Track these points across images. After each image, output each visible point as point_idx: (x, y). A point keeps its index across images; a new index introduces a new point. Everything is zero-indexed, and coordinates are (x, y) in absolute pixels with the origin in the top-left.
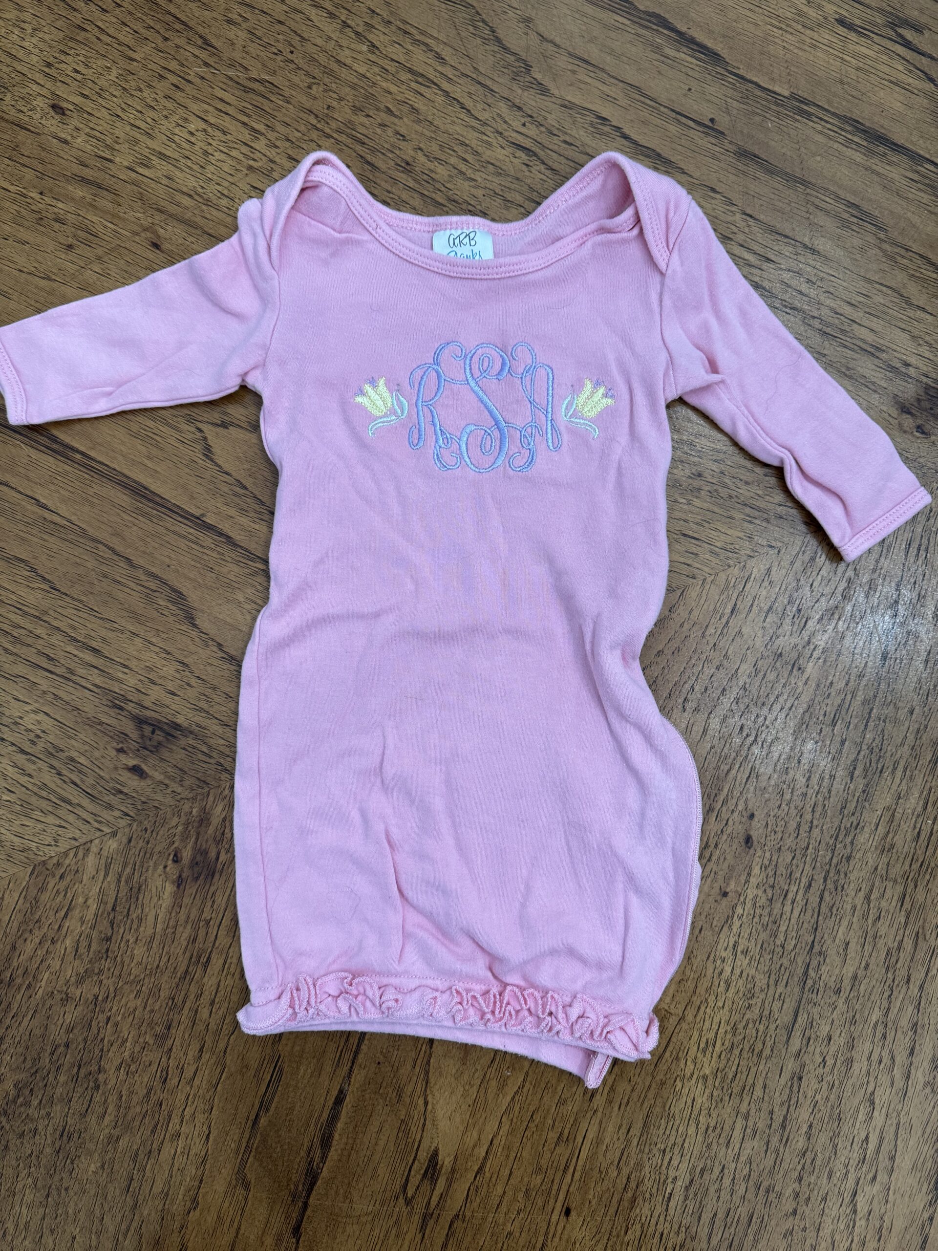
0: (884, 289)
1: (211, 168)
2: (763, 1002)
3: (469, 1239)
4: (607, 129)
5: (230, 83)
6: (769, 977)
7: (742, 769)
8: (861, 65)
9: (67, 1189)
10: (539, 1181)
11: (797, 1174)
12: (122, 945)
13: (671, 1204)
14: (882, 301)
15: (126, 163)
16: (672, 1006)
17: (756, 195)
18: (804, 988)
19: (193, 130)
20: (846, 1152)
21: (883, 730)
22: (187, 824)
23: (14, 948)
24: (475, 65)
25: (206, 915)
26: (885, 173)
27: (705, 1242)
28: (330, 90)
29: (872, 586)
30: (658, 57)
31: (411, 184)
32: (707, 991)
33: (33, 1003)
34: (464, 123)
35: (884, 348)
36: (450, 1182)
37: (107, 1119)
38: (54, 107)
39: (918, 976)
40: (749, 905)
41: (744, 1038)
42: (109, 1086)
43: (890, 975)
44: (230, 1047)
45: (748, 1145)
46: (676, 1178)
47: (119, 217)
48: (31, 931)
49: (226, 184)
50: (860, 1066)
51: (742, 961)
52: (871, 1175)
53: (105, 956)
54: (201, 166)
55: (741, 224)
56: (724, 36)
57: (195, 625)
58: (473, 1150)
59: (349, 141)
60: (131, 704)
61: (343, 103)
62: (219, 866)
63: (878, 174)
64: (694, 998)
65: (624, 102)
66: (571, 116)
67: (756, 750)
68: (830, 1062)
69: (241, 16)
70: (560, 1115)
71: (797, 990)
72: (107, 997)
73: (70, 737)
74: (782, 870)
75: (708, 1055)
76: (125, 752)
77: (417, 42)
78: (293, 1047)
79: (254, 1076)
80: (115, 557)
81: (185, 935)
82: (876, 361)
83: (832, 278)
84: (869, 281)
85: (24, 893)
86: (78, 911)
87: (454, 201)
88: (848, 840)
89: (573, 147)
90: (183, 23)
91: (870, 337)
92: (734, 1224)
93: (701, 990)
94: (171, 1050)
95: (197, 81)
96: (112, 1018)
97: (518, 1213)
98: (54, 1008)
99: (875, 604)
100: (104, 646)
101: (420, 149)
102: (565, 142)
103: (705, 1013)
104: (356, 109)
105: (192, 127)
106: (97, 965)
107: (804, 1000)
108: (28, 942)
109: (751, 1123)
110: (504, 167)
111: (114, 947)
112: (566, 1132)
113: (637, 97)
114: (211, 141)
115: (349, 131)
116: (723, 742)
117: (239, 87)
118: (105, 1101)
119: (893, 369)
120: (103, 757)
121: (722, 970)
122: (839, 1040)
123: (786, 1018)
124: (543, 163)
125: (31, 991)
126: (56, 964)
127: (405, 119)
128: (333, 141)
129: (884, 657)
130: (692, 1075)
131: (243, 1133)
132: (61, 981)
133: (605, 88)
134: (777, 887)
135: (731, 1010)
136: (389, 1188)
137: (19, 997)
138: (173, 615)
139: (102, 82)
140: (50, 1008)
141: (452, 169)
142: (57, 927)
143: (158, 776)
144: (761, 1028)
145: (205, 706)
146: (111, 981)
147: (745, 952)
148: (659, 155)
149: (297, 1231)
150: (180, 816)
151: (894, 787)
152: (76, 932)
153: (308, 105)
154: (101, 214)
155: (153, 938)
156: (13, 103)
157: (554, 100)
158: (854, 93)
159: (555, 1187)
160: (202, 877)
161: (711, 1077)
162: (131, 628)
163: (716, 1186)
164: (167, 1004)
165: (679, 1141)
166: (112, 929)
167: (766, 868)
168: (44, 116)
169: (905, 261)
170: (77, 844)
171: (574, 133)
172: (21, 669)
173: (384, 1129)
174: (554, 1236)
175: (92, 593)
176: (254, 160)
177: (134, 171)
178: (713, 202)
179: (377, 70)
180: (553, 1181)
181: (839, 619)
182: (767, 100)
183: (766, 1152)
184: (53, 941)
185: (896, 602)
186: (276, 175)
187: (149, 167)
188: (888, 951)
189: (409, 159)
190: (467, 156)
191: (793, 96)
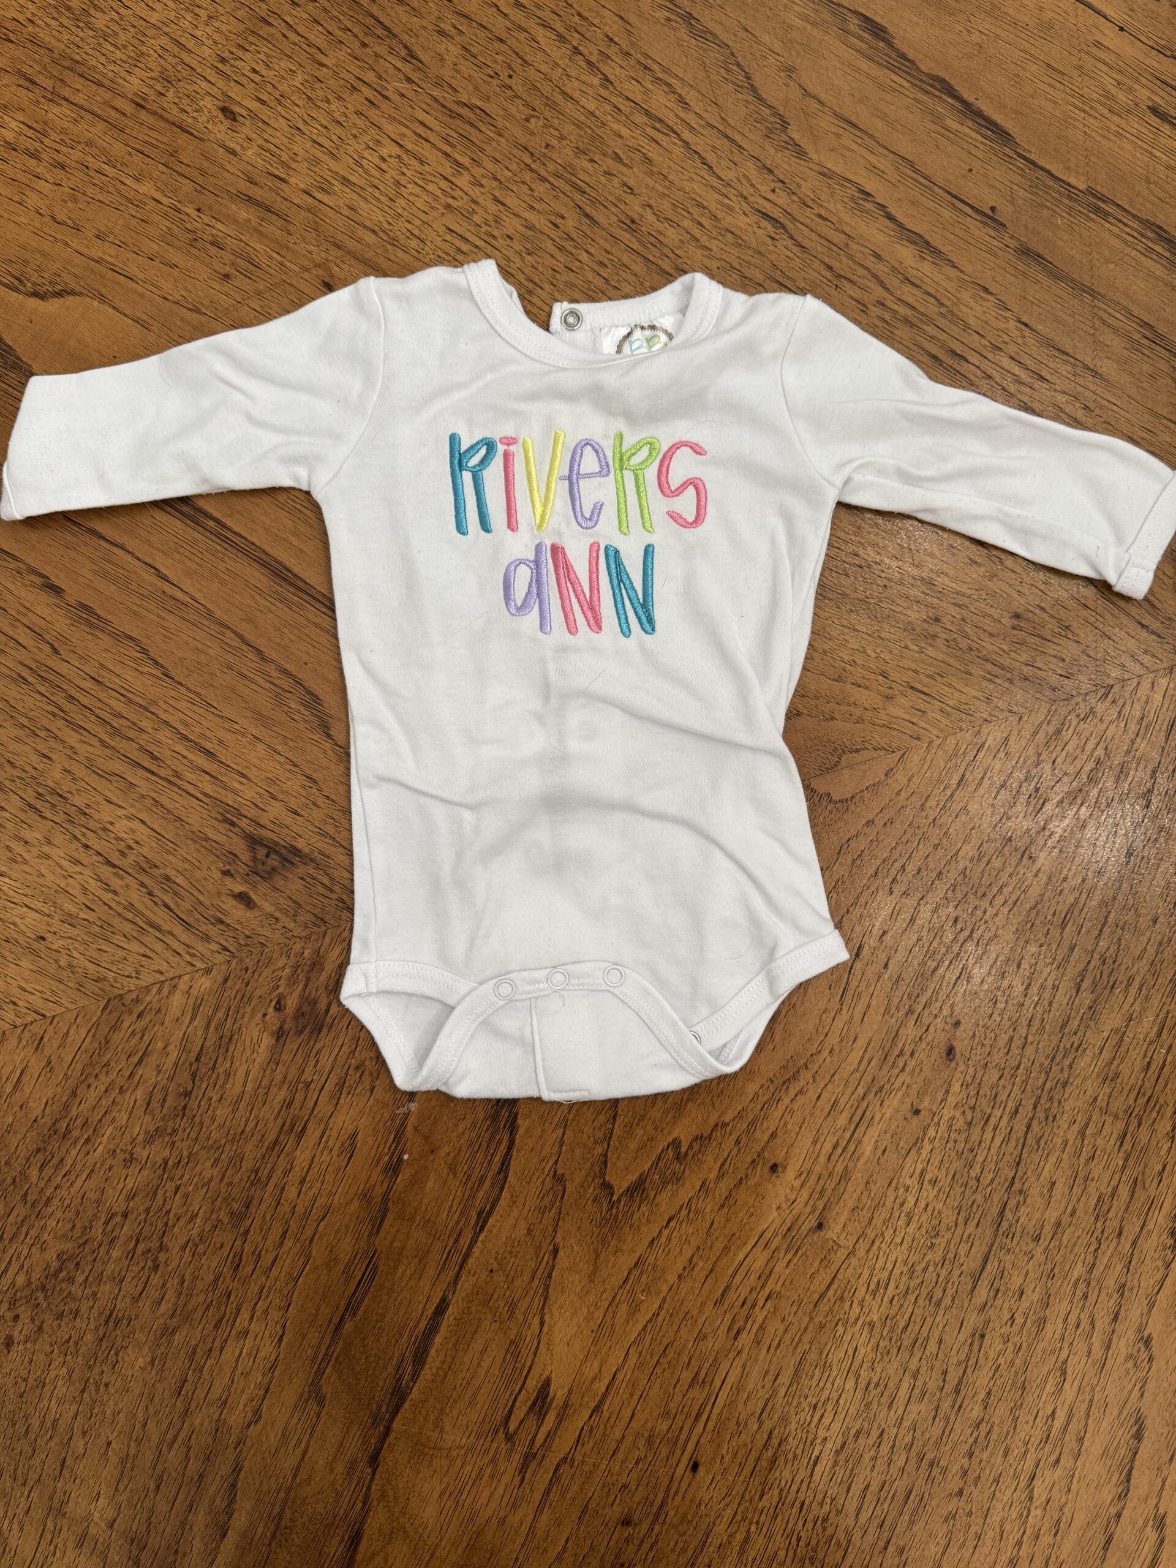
1: (402, 202)
2: (949, 1242)
3: (575, 1488)
4: (869, 206)
5: (435, 105)
6: (959, 1214)
7: (952, 967)
8: (1172, 162)
9: (107, 1385)
10: (665, 1427)
11: (967, 1447)
12: (203, 1103)
13: (817, 1469)
14: (1169, 440)
15: (302, 186)
16: (842, 1237)
17: (1035, 301)
18: (997, 1230)
19: (385, 156)
20: (1027, 1428)
21: (1119, 939)
22: (296, 967)
23: (74, 1094)
24: (723, 115)
25: (307, 1077)
27: (852, 1519)
28: (551, 126)
29: (1122, 771)
30: (939, 128)
31: (635, 245)
32: (884, 1223)
33: (90, 1161)
34: (704, 181)
36: (560, 1419)
37: (164, 1307)
38: (224, 110)
39: (1131, 1229)
40: (943, 1127)
41: (923, 1282)
42: (170, 1268)
43: (1099, 1225)
44: (317, 1235)
45: (914, 1408)
46: (826, 1439)
47: (288, 248)
48: (96, 1076)
49: (418, 222)
50: (1053, 1328)
51: (929, 1193)
52: (1053, 1458)
53: (181, 1114)
54: (391, 199)
55: (1015, 333)
56: (1016, 112)
57: (329, 736)
58: (591, 1383)
59: (567, 188)
60: (244, 819)
61: (564, 143)
62: (329, 1020)
64: (868, 1231)
65: (892, 175)
66: (829, 186)
67: (970, 947)
68: (1019, 1320)
69: (455, 27)
70: (698, 1352)
71: (989, 1232)
72: (179, 1162)
73: (168, 852)
74: (985, 1090)
75: (878, 1298)
76: (232, 875)
77: (657, 80)
78: (392, 1242)
79: (343, 1272)
80: (244, 647)
81: (279, 1098)
83: (1115, 408)
84: (1156, 415)
85: (93, 1031)
86: (155, 1057)
88: (1067, 1062)
89: (829, 224)
90: (388, 29)
92: (888, 1500)
93: (878, 1221)
94: (247, 1232)
95: (396, 98)
96: (182, 1188)
97: (637, 1463)
98: (115, 1169)
99: (1126, 791)
100: (220, 749)
101: (650, 206)
102: (820, 216)
103: (879, 1248)
104: (580, 152)
105: (385, 152)
106: (170, 1123)
107: (996, 1245)
108: (92, 1088)
109: (919, 1383)
110: (744, 238)
111: (193, 1104)
112: (703, 1373)
113: (910, 173)
114: (405, 170)
115: (568, 176)
116: (933, 934)
117: (445, 110)
118: (164, 1285)
120: (205, 879)
121: (904, 1201)
122: (1033, 1296)
123: (973, 1263)
124: (792, 238)
125: (89, 1146)
126: (122, 1118)
127: (636, 170)
128: (548, 185)
129: (1129, 854)
130: (857, 1319)
131: (323, 1338)
132: (127, 1138)
133: (872, 158)
134: (978, 1109)
135: (910, 1249)
136: (488, 1419)
137: (74, 1152)
138: (305, 721)
139: (284, 87)
140: (110, 1168)
141: (686, 235)
142: (128, 1073)
143: (268, 907)
144: (944, 1273)
145: (332, 831)
146: (185, 1143)
147: (934, 1182)
148: (927, 243)
149: (374, 1460)
150: (288, 957)
151: (1126, 1006)
152: (151, 1082)
153: (523, 141)
154: (267, 242)
155: (240, 1098)
156: (177, 100)
157: (812, 165)
158: (1161, 195)
159: (683, 1437)
160: (307, 1031)
161: (878, 1325)
162: (255, 732)
163: (872, 1453)
164: (249, 1177)
165: (835, 1395)
166: (194, 1082)
167: (967, 1085)
168: (212, 119)
170: (162, 978)
171: (831, 206)
172: (116, 766)
173: (489, 1349)
174: (676, 1493)
175: (212, 686)
176: (453, 198)
177: (311, 196)
178: (985, 304)
179: (608, 108)
180: (681, 1429)
181: (1082, 804)
182: (1059, 193)
183: (934, 1418)
184: (122, 1091)
185: (1150, 791)
186: (477, 219)
187: (329, 193)
188: (1099, 1197)
189: (635, 217)
190: (703, 220)
191: (1090, 191)
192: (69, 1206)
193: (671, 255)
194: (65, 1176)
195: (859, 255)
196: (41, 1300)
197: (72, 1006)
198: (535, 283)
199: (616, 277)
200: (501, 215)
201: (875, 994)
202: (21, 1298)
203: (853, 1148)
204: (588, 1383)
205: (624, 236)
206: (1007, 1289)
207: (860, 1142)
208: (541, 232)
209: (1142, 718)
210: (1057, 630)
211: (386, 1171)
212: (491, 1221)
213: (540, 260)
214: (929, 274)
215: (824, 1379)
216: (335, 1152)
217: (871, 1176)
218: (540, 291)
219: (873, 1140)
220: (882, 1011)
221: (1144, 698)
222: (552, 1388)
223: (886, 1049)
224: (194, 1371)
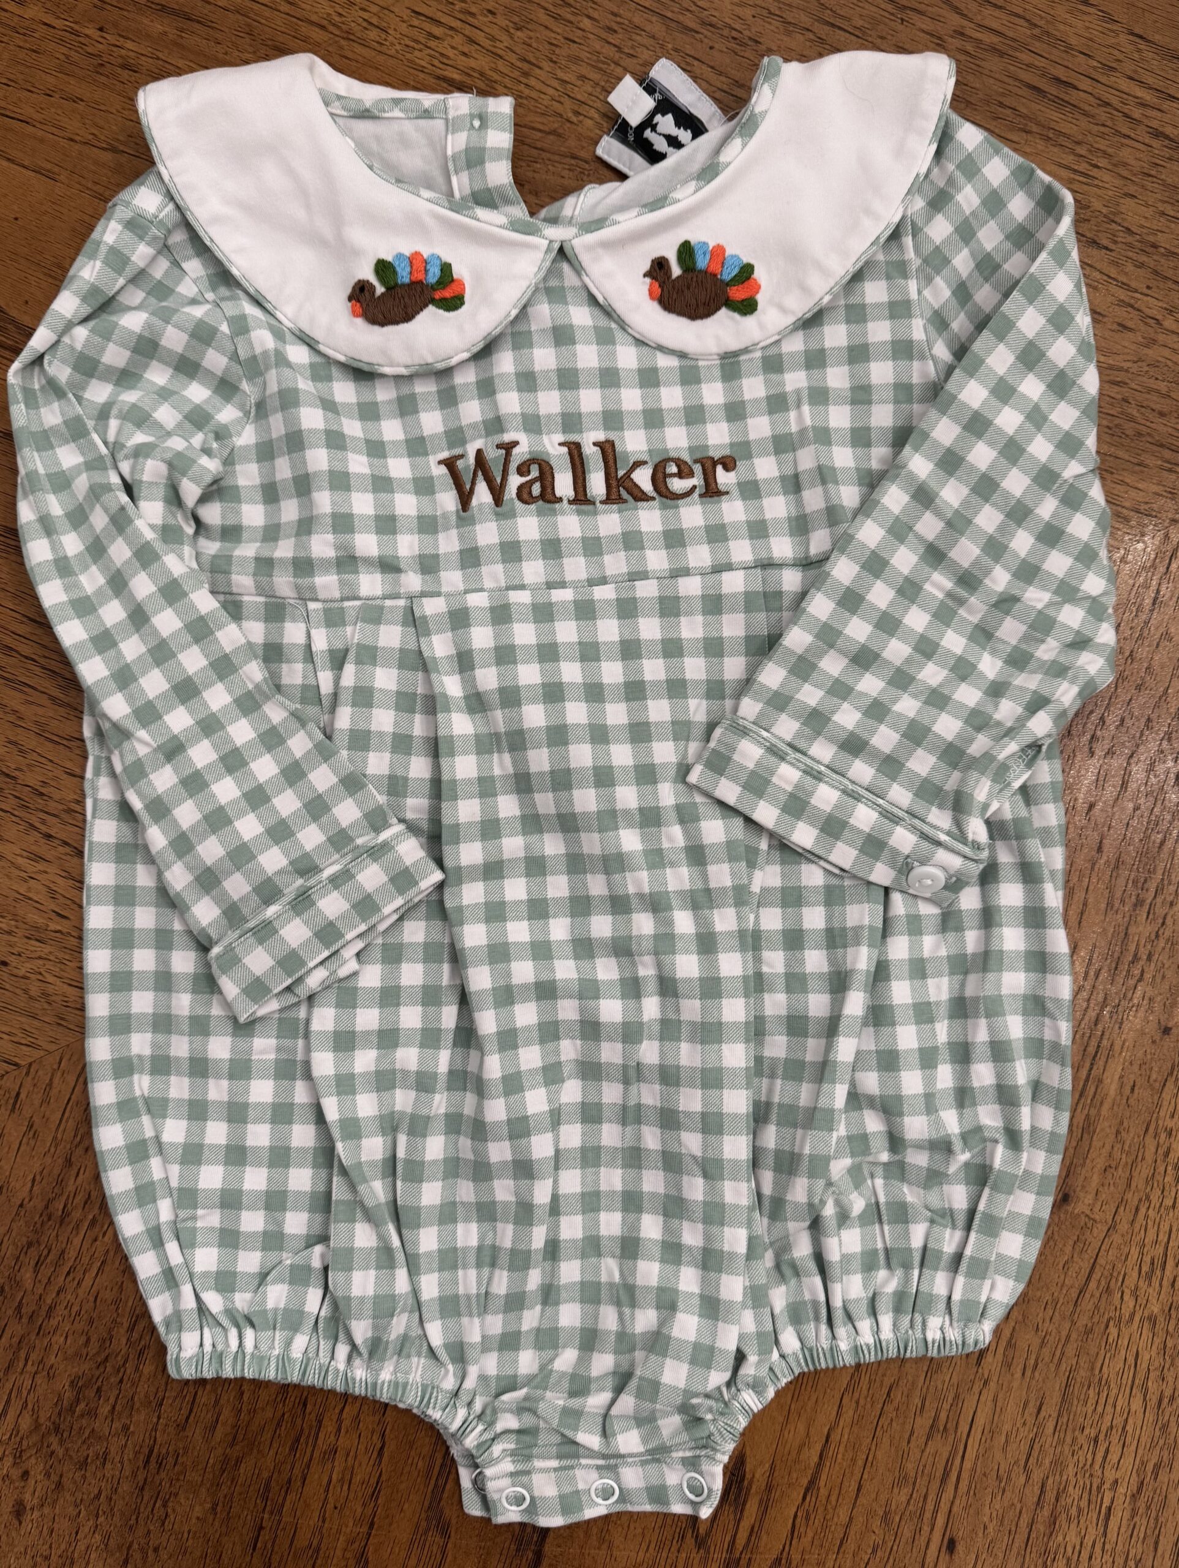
192: (78, 1313)
194: (68, 1273)
196: (55, 1446)
197: (52, 1047)
198: (529, 62)
199: (630, 43)
201: (1091, 888)
202: (29, 1447)
203: (1093, 1089)
204: (794, 1454)
207: (1100, 1081)
213: (532, 34)
215: (1102, 1401)
217: (1121, 1123)
218: (538, 71)
219: (1117, 1077)
220: (1103, 906)
222: (748, 1467)
223: (1116, 955)
224: (272, 1513)
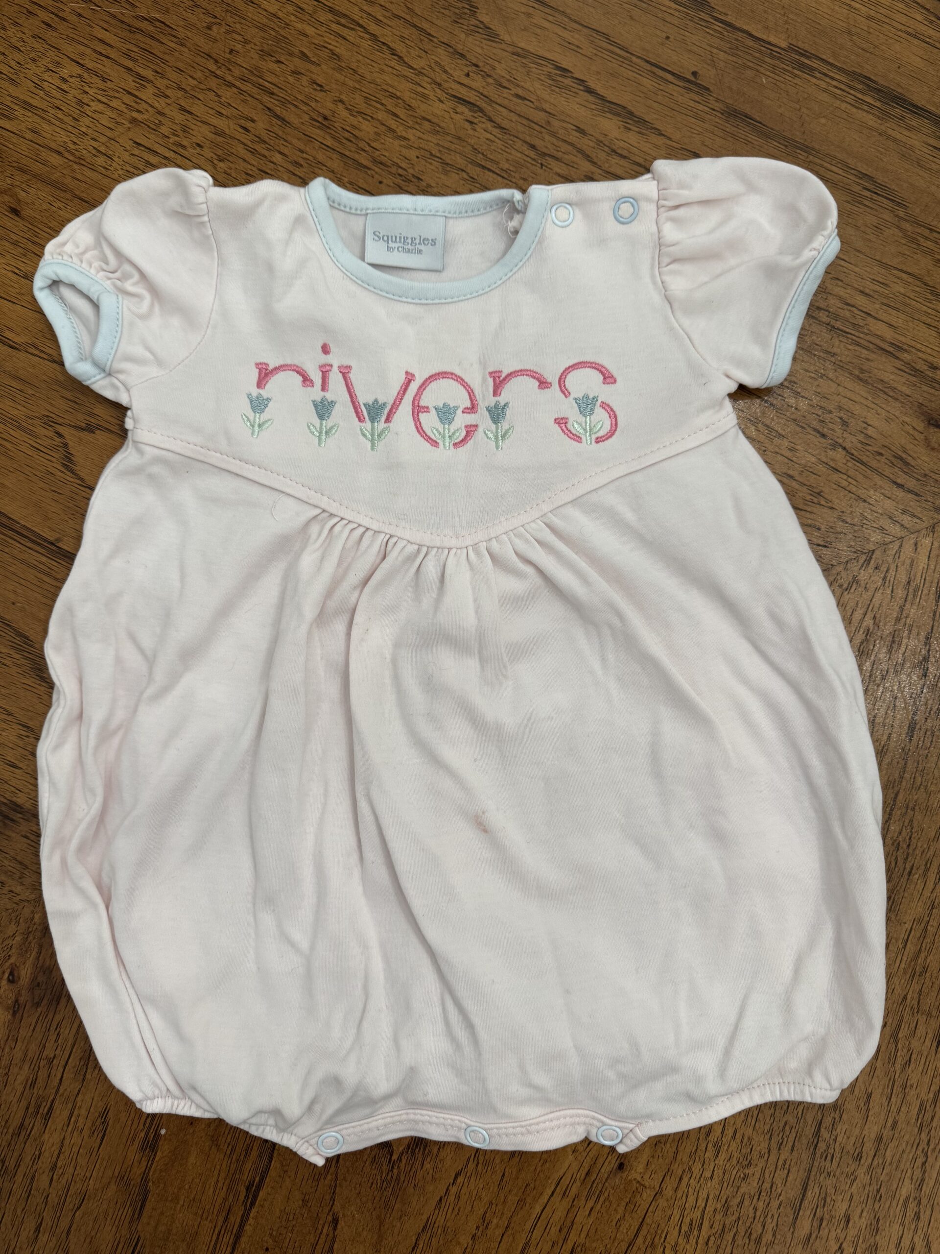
0: (904, 276)
1: (86, 121)
2: (763, 1171)
4: (568, 81)
5: (113, 21)
6: (770, 1139)
8: (872, 13)
14: (902, 290)
16: (646, 1177)
18: (814, 1153)
19: (65, 76)
21: (911, 821)
24: (409, 5)
25: (49, 1052)
26: (904, 139)
28: (234, 31)
29: (894, 642)
31: (329, 142)
34: (395, 72)
35: (905, 347)
41: (739, 1218)
43: (924, 1136)
44: (74, 1226)
49: (103, 139)
54: (74, 118)
59: (255, 91)
61: (248, 47)
63: (895, 140)
64: (675, 1166)
65: (588, 49)
66: (524, 66)
68: (848, 1250)
71: (805, 1156)
75: (693, 1240)
78: (156, 1227)
81: (21, 1078)
82: (898, 364)
84: (885, 266)
87: (381, 163)
89: (527, 102)
91: (888, 334)
95: (74, 18)
99: (900, 661)
101: (341, 101)
102: (518, 96)
103: (688, 1185)
105: (65, 73)
107: (815, 1169)
110: (442, 124)
113: (605, 45)
114: (87, 89)
115: (254, 79)
117: (124, 26)
119: (916, 372)
122: (860, 1222)
123: (791, 1192)
124: (491, 120)
127: (324, 67)
128: (235, 90)
129: (912, 727)
133: (566, 34)
135: (722, 1182)
138: (16, 665)
141: (379, 126)
144: (761, 1205)
148: (631, 113)
150: (18, 923)
151: (927, 893)
153: (206, 48)
157: (504, 46)
158: (865, 45)
160: (45, 1002)
169: (929, 244)
171: (527, 85)
176: (138, 111)
182: (760, 52)
185: (926, 659)
186: (164, 130)
187: (10, 119)
188: (921, 1105)
189: (327, 113)
190: (398, 111)
191: (792, 48)
193: (368, 148)
195: (561, 131)
200: (189, 124)
205: (316, 133)
206: (832, 1217)
208: (231, 137)
209: (909, 583)
210: (808, 497)
211: (143, 1149)
212: (261, 1194)
214: (636, 145)
216: (86, 1132)
221: (908, 562)
